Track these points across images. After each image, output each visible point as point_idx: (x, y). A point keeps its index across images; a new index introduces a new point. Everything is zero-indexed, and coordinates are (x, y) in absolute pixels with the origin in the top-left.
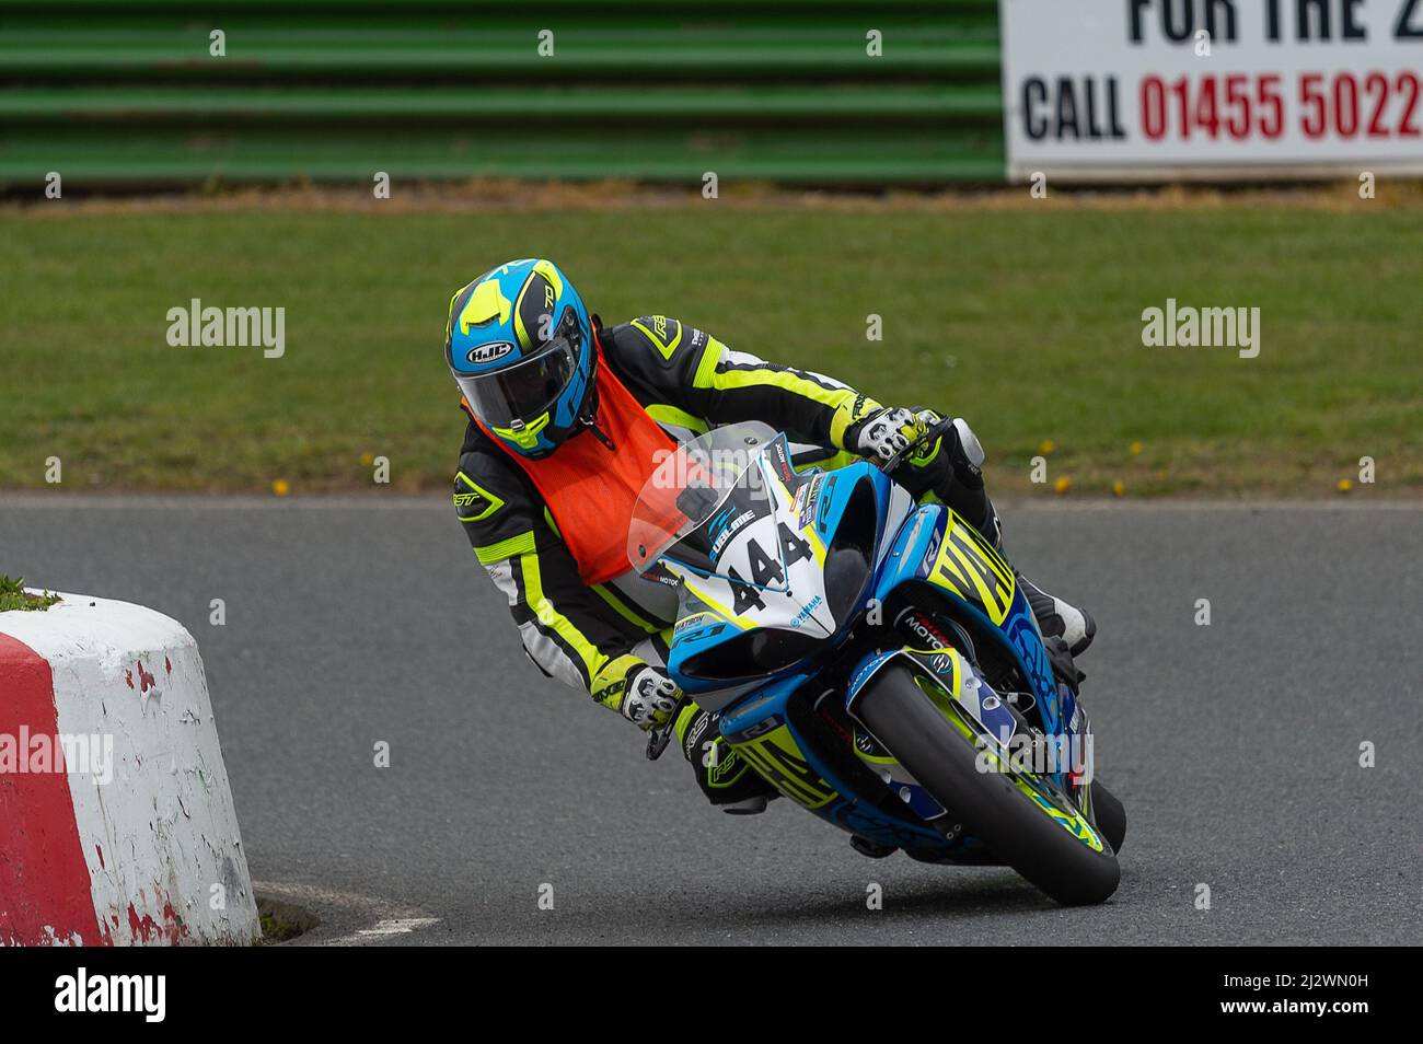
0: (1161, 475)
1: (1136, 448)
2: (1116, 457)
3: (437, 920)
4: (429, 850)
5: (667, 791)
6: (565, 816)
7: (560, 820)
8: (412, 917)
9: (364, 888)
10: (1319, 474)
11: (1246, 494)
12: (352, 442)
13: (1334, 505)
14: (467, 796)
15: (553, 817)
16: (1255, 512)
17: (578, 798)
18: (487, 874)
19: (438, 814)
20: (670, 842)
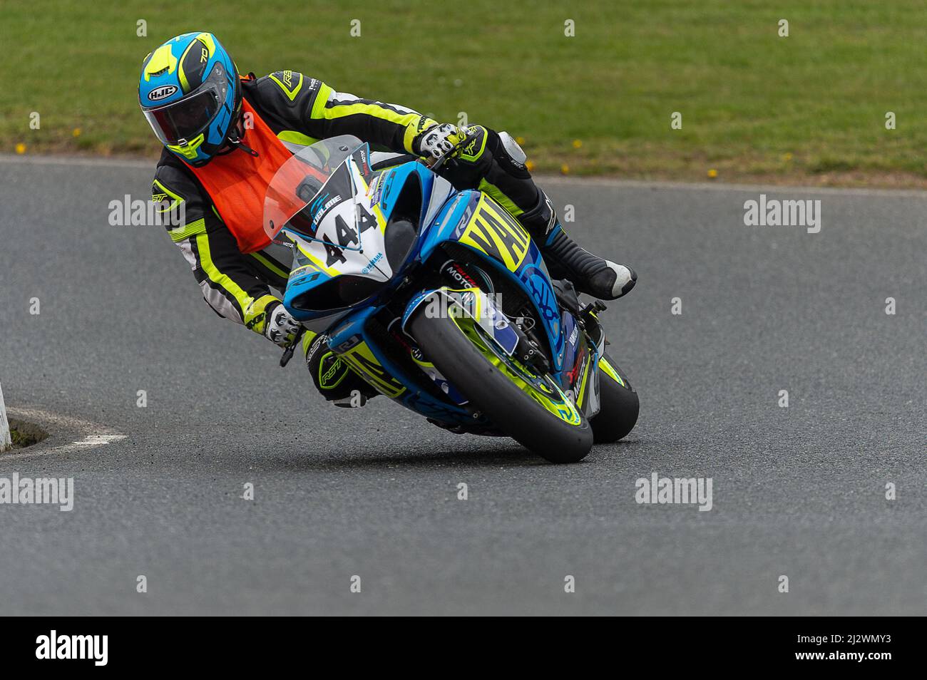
0: (593, 162)
1: (578, 143)
2: (563, 149)
3: (125, 437)
4: (118, 390)
5: (271, 357)
6: (206, 371)
7: (202, 374)
8: (108, 434)
9: (76, 414)
10: (696, 166)
11: (648, 177)
12: (68, 121)
13: (706, 186)
14: (142, 355)
15: (198, 372)
16: (654, 189)
17: (214, 359)
18: (156, 408)
19: (123, 367)
20: (275, 391)
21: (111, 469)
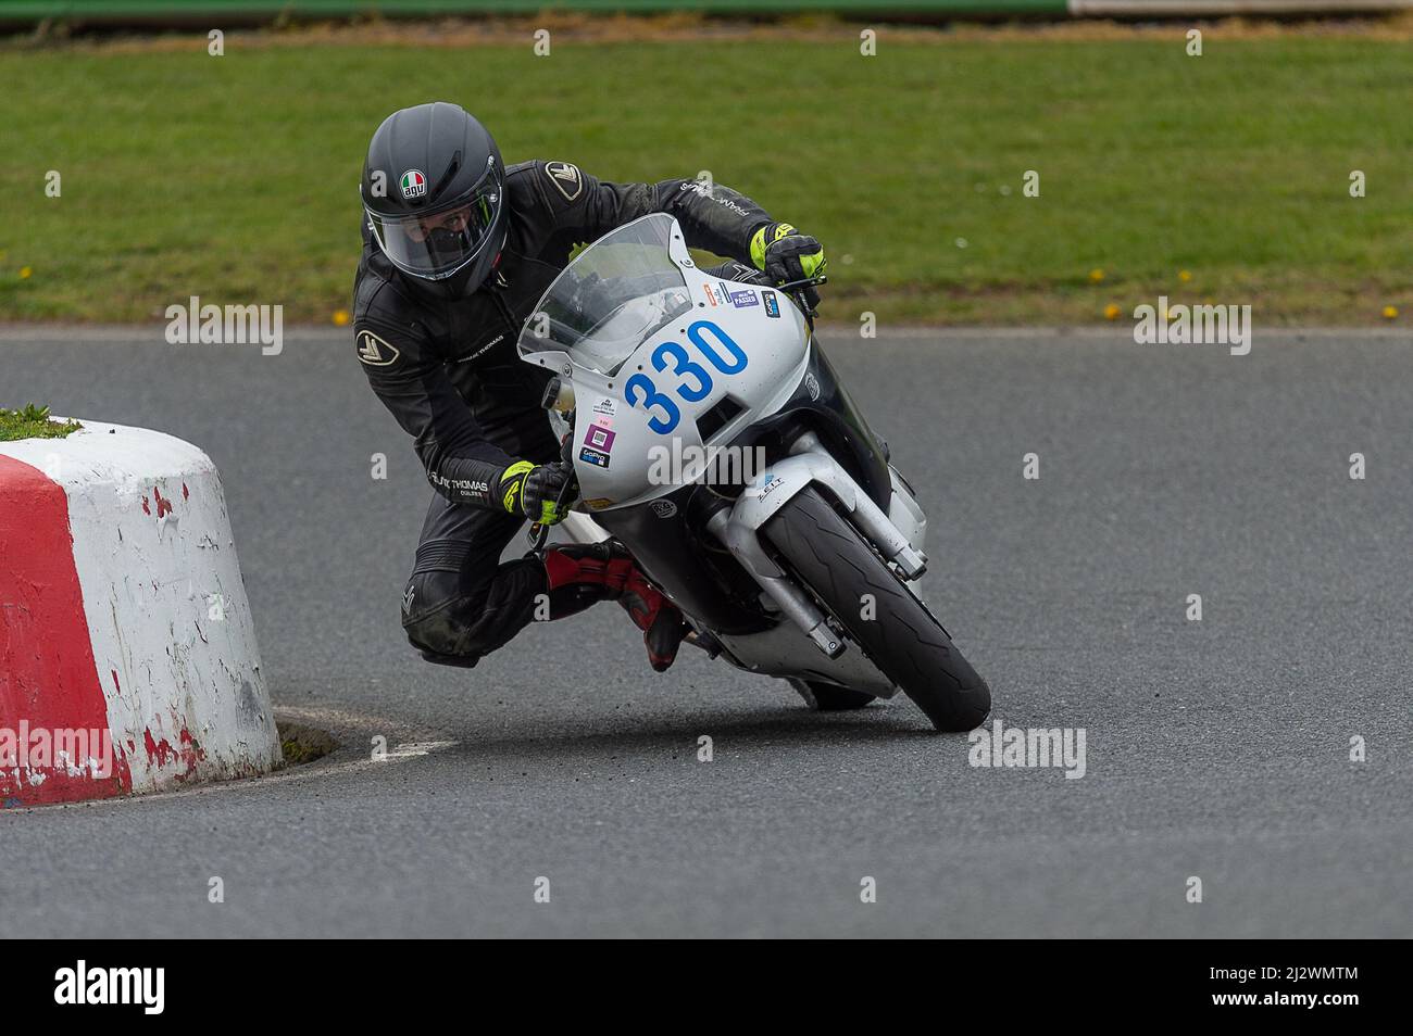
1: (1185, 275)
2: (1164, 284)
3: (455, 744)
4: (459, 675)
8: (431, 740)
10: (1365, 301)
11: (1292, 322)
13: (1379, 331)
16: (1301, 339)
18: (513, 698)
20: (697, 665)
21: (419, 791)
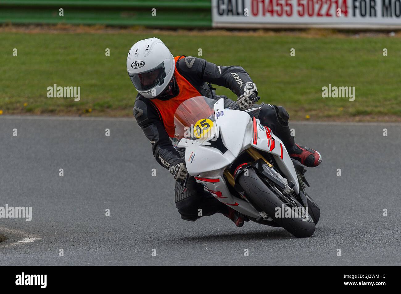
5: (109, 202)
6: (80, 209)
7: (78, 210)
8: (34, 237)
9: (21, 229)
13: (304, 123)
14: (52, 202)
15: (76, 209)
17: (83, 204)
18: (57, 225)
19: (43, 208)
21: (33, 252)
